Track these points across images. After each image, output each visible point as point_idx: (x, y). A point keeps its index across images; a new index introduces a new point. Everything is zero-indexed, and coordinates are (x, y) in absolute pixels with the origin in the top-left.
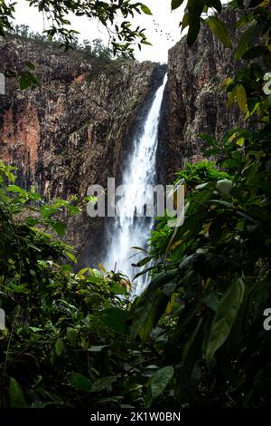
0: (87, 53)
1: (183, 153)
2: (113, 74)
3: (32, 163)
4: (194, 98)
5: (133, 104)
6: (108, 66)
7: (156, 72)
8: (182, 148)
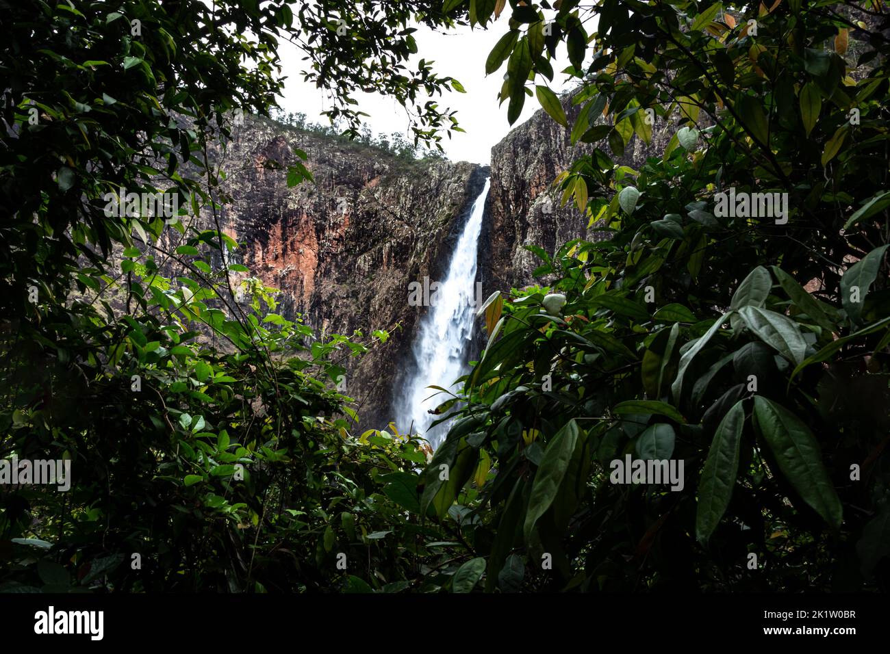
0: (383, 151)
1: (512, 283)
2: (418, 177)
3: (306, 295)
4: (525, 211)
5: (443, 218)
6: (410, 167)
7: (476, 176)
8: (510, 276)
